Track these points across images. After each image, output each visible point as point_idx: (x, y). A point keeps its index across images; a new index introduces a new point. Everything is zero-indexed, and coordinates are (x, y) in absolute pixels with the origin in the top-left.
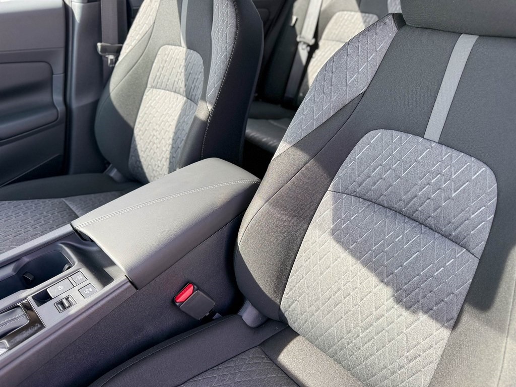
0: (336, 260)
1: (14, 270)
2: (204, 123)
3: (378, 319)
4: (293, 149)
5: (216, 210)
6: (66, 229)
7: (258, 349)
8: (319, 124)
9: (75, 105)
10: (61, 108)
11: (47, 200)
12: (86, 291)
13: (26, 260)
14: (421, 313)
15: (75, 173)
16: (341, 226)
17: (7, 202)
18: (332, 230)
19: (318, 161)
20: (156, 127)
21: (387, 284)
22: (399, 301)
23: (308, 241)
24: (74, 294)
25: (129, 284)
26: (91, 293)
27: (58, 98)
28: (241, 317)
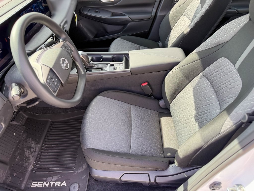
0: (189, 97)
1: (112, 57)
2: (184, 35)
3: (188, 119)
4: (196, 53)
5: (164, 64)
6: (126, 52)
7: (158, 113)
8: (209, 48)
9: (159, 14)
10: (153, 14)
11: (135, 44)
12: (121, 68)
13: (115, 56)
14: (197, 123)
15: (149, 39)
16: (197, 87)
17: (125, 40)
18: (194, 87)
19: (201, 61)
20: (178, 31)
21: (196, 110)
22: (195, 117)
23: (186, 88)
24: (118, 68)
25: (130, 72)
26: (121, 69)
27: (154, 11)
28: (159, 102)
